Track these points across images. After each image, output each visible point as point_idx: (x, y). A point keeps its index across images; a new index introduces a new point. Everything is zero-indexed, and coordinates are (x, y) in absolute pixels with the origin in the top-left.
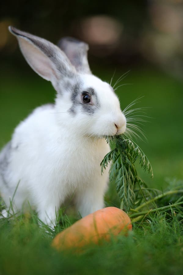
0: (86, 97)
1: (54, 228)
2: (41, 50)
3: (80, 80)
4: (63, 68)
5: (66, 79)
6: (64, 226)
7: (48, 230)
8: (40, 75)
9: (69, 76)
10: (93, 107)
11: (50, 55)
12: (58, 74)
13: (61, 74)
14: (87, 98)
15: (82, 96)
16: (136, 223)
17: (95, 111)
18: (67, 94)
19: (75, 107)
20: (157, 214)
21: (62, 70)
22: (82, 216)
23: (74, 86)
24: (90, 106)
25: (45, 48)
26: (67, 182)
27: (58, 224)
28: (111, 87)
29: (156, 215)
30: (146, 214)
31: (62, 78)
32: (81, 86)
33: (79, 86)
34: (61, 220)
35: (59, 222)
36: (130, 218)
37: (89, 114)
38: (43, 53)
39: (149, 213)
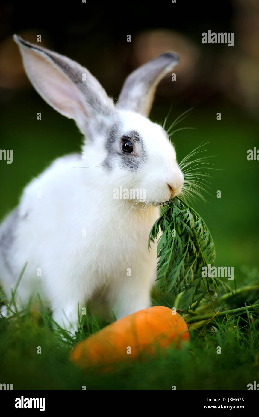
0: (127, 144)
1: (75, 335)
2: (65, 72)
3: (119, 120)
4: (97, 100)
5: (100, 117)
6: (89, 332)
7: (66, 338)
8: (56, 108)
9: (103, 113)
10: (137, 159)
11: (78, 81)
12: (88, 108)
13: (92, 109)
14: (128, 146)
15: (121, 142)
16: (195, 331)
17: (140, 166)
18: (100, 140)
19: (110, 159)
20: (227, 318)
21: (94, 103)
22: (117, 318)
23: (110, 128)
24: (133, 157)
25: (71, 70)
26: (96, 268)
27: (81, 329)
28: (164, 131)
29: (226, 320)
30: (211, 318)
31: (94, 114)
32: (120, 128)
33: (117, 128)
34: (85, 323)
35: (82, 326)
36: (188, 323)
37: (131, 169)
38: (66, 76)
39: (215, 317)
